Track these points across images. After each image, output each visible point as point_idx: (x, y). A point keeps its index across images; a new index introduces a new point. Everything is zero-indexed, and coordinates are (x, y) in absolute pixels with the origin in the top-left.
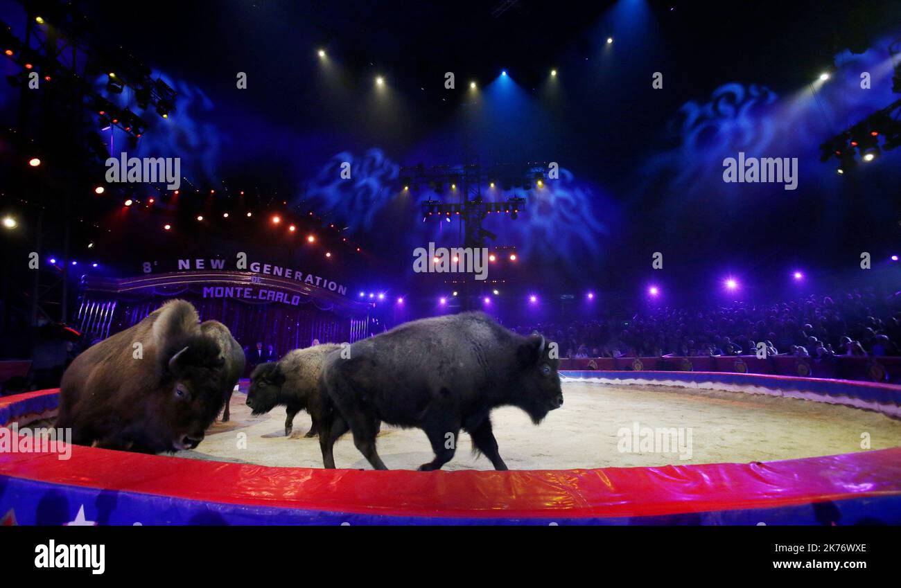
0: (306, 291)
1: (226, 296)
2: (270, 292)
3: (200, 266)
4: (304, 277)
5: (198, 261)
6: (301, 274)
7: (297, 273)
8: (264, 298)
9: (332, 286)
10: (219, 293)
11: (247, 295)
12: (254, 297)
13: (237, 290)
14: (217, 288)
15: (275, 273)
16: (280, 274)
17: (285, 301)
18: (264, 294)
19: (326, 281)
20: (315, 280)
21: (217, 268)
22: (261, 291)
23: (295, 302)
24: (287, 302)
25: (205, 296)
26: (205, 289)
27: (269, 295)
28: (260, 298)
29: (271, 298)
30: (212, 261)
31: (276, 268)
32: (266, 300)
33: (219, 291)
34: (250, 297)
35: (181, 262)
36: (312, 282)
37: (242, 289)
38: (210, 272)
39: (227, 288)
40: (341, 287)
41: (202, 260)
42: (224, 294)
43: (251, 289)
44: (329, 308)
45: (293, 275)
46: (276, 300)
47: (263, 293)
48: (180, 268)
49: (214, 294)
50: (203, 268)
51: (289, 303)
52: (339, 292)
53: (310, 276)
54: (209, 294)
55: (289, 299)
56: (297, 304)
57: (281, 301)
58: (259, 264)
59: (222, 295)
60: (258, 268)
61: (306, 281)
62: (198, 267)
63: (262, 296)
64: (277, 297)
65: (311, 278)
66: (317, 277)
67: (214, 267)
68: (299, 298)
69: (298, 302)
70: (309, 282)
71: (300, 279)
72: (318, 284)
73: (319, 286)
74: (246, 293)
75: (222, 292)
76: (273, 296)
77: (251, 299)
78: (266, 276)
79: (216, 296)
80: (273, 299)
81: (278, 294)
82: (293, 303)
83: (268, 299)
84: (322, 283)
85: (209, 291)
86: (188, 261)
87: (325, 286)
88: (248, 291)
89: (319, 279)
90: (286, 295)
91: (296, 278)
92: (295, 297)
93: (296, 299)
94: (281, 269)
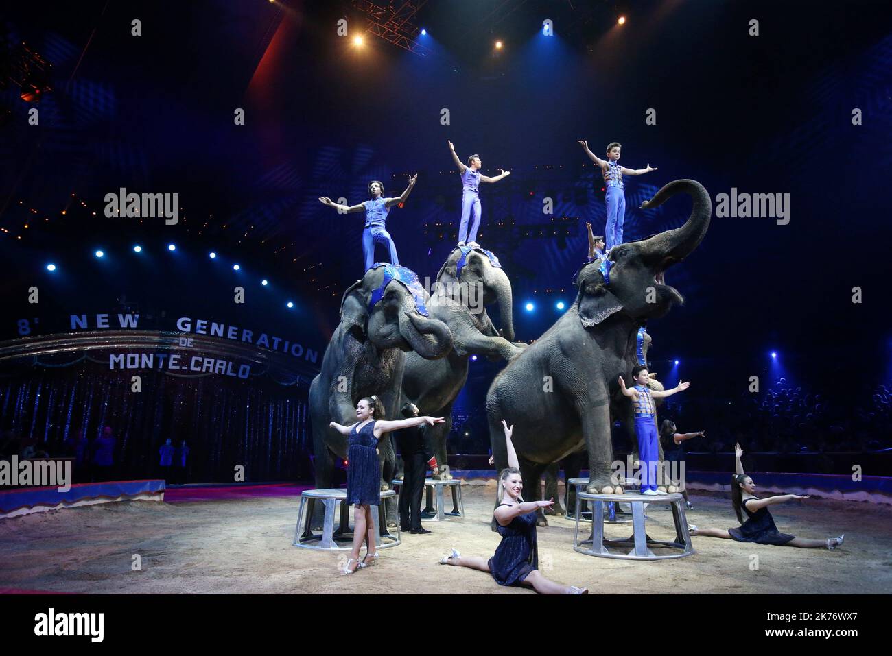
0: (260, 359)
1: (143, 366)
2: (206, 360)
3: (103, 323)
4: (255, 338)
5: (99, 316)
6: (251, 333)
7: (245, 331)
8: (199, 369)
9: (297, 350)
10: (133, 362)
11: (174, 364)
12: (185, 368)
13: (159, 358)
14: (129, 356)
15: (213, 333)
16: (220, 333)
17: (229, 373)
18: (197, 364)
19: (287, 344)
20: (271, 342)
21: (129, 327)
22: (194, 358)
23: (243, 374)
24: (231, 374)
25: (112, 367)
26: (113, 357)
27: (205, 365)
28: (193, 368)
29: (208, 368)
30: (120, 316)
31: (214, 326)
32: (201, 372)
33: (133, 360)
34: (178, 368)
35: (74, 318)
36: (267, 345)
37: (165, 356)
38: (117, 332)
39: (144, 356)
40: (309, 352)
41: (106, 315)
42: (140, 364)
43: (179, 357)
44: (294, 383)
45: (239, 335)
46: (216, 371)
47: (197, 361)
48: (74, 327)
49: (125, 364)
50: (107, 326)
51: (235, 375)
52: (307, 359)
53: (264, 336)
54: (117, 364)
55: (235, 369)
56: (246, 377)
57: (223, 373)
58: (189, 320)
59: (136, 366)
60: (189, 326)
61: (258, 343)
62: (100, 325)
63: (196, 366)
64: (218, 366)
65: (266, 339)
66: (273, 338)
67: (124, 325)
68: (248, 368)
69: (247, 374)
70: (263, 345)
71: (250, 341)
72: (275, 347)
73: (278, 350)
74: (171, 362)
75: (137, 360)
76: (211, 366)
77: (181, 371)
78: (200, 337)
79: (129, 366)
80: (211, 370)
81: (218, 364)
82: (240, 376)
83: (204, 370)
84: (281, 345)
85: (117, 361)
86: (84, 317)
87: (286, 350)
88: (174, 359)
89: (277, 340)
90: (231, 363)
91: (244, 339)
92: (242, 366)
93: (245, 369)
94: (222, 326)
